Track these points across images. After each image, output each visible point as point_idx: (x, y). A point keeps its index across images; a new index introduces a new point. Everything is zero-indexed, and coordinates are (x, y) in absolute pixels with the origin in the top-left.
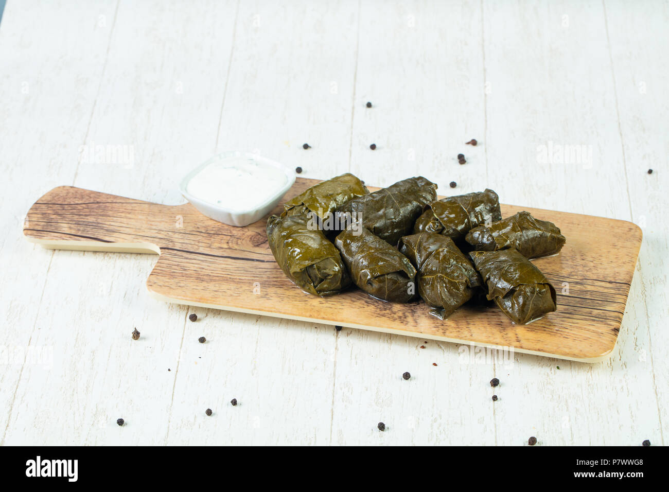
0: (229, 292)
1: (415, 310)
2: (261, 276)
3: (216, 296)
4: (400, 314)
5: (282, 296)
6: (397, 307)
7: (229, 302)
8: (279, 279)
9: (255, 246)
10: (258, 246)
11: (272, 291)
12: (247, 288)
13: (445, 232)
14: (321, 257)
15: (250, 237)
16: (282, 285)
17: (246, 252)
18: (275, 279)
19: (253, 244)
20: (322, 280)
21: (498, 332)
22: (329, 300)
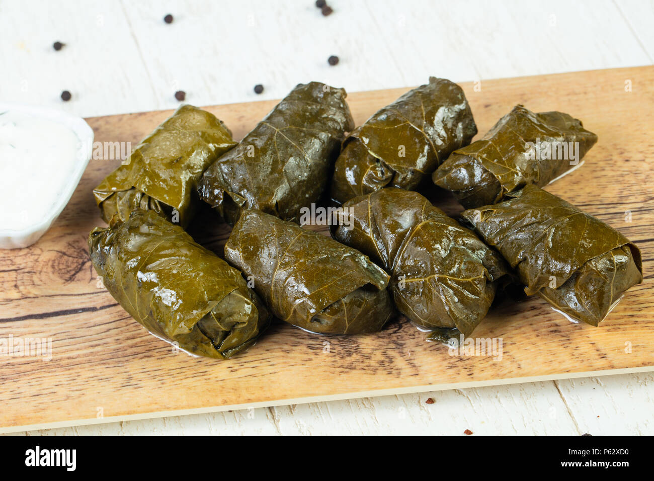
0: (62, 391)
1: (400, 342)
2: (103, 341)
3: (42, 406)
4: (378, 356)
5: (157, 373)
6: (367, 343)
7: (69, 414)
8: (138, 340)
9: (67, 281)
10: (71, 279)
11: (135, 367)
12: (91, 374)
13: (400, 180)
14: (218, 295)
15: (50, 263)
16: (149, 351)
17: (56, 298)
18: (131, 342)
19: (61, 277)
20: (226, 334)
21: (561, 348)
22: (243, 360)
